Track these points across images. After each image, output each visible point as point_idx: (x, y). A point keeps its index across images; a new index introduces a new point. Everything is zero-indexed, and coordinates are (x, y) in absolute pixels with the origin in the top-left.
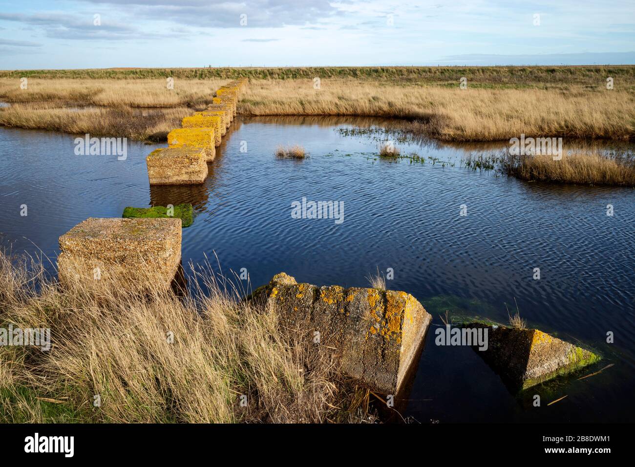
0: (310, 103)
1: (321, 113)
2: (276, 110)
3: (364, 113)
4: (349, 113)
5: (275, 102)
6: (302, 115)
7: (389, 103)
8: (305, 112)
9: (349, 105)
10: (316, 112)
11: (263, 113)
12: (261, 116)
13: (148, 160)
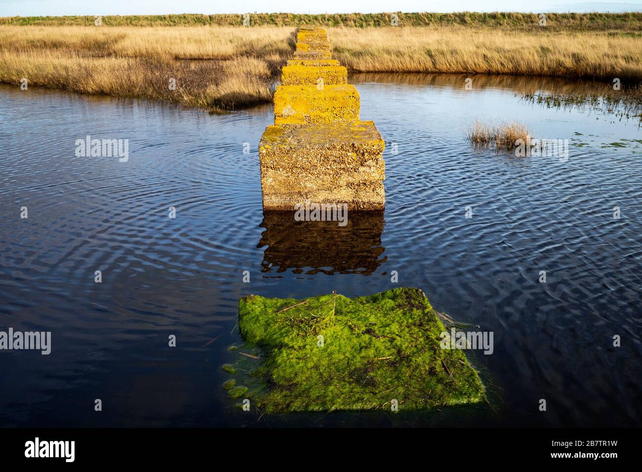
0: (443, 53)
1: (461, 69)
2: (390, 64)
3: (532, 71)
4: (506, 70)
5: (388, 52)
6: (432, 73)
7: (574, 55)
8: (436, 68)
9: (505, 57)
10: (454, 68)
11: (371, 69)
12: (368, 72)
13: (264, 151)
